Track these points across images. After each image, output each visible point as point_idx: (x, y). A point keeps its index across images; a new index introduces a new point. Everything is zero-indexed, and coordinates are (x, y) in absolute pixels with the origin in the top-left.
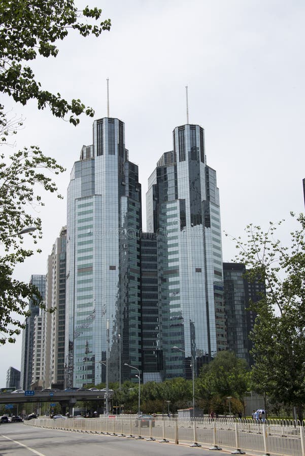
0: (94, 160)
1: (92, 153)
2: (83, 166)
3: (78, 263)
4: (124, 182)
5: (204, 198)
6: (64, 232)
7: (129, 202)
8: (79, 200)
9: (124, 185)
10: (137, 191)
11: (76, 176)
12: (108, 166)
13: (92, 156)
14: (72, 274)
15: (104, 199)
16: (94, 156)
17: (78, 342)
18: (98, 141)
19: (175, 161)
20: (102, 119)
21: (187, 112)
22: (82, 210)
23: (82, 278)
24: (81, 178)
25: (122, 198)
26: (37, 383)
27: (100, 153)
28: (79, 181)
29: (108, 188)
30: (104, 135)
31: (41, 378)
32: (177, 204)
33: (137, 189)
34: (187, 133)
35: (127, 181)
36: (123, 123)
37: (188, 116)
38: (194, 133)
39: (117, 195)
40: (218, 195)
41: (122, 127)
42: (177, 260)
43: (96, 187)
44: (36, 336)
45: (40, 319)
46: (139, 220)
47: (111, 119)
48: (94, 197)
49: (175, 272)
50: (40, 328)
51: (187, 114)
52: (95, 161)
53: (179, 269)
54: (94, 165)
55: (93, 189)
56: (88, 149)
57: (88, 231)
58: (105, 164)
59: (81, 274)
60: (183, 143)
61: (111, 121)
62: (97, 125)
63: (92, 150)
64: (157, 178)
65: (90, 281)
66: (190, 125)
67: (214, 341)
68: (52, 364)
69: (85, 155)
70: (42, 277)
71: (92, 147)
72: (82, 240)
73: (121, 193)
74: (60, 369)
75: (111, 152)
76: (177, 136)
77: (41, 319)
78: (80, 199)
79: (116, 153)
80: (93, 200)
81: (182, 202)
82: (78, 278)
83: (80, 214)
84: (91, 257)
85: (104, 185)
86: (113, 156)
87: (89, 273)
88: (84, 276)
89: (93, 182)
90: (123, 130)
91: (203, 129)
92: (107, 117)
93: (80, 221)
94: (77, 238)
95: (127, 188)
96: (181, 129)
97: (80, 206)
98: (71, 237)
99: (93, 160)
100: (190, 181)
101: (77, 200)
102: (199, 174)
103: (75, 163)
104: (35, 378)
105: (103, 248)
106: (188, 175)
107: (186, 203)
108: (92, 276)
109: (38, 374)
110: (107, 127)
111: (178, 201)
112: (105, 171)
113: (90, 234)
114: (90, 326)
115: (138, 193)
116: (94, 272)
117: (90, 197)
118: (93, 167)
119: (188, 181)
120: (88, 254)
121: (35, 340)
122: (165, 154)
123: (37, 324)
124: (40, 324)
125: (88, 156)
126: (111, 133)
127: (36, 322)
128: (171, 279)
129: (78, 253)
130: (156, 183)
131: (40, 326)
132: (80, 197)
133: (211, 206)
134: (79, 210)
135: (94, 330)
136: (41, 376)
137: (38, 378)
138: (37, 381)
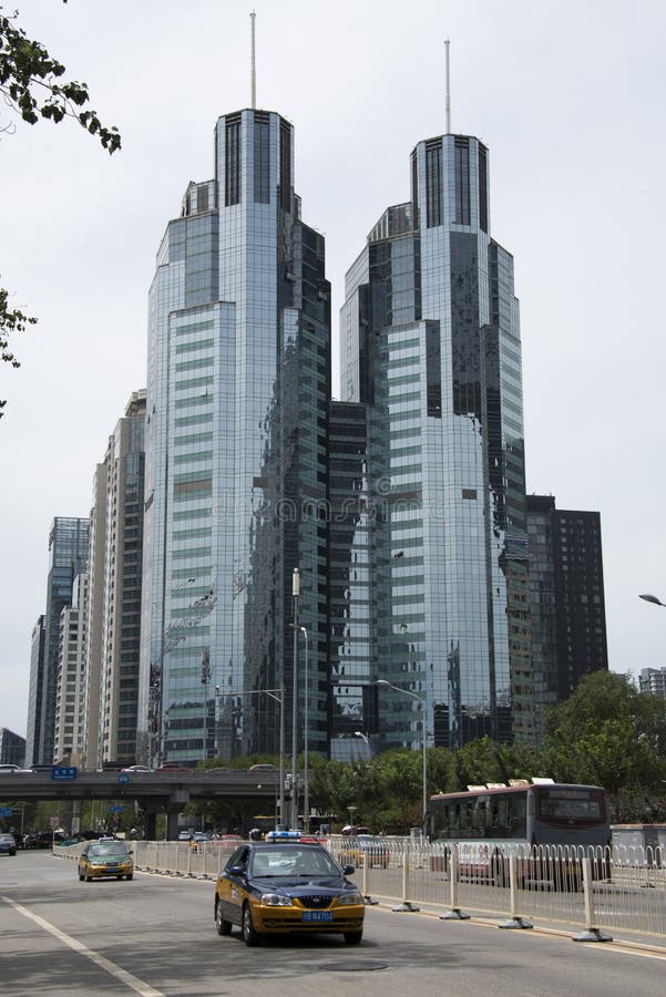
0: (218, 215)
1: (211, 200)
2: (190, 231)
3: (175, 470)
4: (291, 273)
5: (484, 319)
6: (138, 404)
7: (301, 323)
8: (178, 316)
9: (291, 282)
10: (320, 300)
11: (173, 257)
12: (252, 231)
13: (211, 207)
14: (159, 495)
15: (241, 315)
16: (216, 205)
17: (174, 659)
18: (227, 168)
19: (416, 226)
20: (239, 113)
21: (448, 105)
22: (187, 339)
23: (184, 506)
24: (183, 261)
25: (287, 312)
26: (66, 760)
27: (233, 198)
28: (180, 268)
29: (252, 285)
30: (244, 154)
31: (74, 751)
32: (420, 332)
33: (320, 294)
34: (448, 155)
35: (298, 272)
36: (289, 125)
37: (448, 116)
38: (464, 156)
39: (275, 304)
40: (518, 315)
41: (289, 135)
42: (417, 468)
43: (221, 284)
44: (64, 653)
45: (74, 616)
46: (326, 370)
47: (261, 112)
48: (217, 306)
49: (410, 496)
50: (74, 637)
51: (448, 110)
52: (221, 219)
53: (421, 491)
54: (218, 229)
55: (215, 288)
56: (202, 191)
57: (202, 391)
58: (245, 224)
59: (183, 495)
60: (436, 183)
61: (262, 118)
62: (227, 127)
63: (211, 191)
64: (371, 269)
65: (205, 513)
66: (456, 137)
67: (503, 668)
68: (104, 717)
69: (194, 205)
70: (79, 522)
71: (211, 186)
72: (185, 412)
73: (284, 301)
74: (124, 729)
75: (260, 195)
76: (421, 164)
77: (77, 614)
78: (181, 313)
79: (274, 199)
80: (214, 315)
81: (433, 327)
82: (174, 507)
83: (181, 349)
84: (207, 455)
85: (241, 278)
86: (265, 206)
87: (201, 493)
88: (190, 502)
89: (215, 270)
90: (289, 142)
91: (485, 148)
92: (250, 107)
93: (181, 367)
94: (172, 407)
95: (298, 290)
96: (433, 145)
97: (182, 331)
98: (158, 406)
99: (215, 215)
100: (452, 275)
101: (173, 316)
102: (475, 260)
103: (170, 223)
104: (61, 751)
105: (237, 433)
106: (448, 262)
107: (442, 330)
108: (210, 502)
109: (68, 740)
110: (252, 134)
111: (423, 325)
112: (244, 242)
113: (206, 399)
114: (205, 622)
115: (322, 305)
116: (215, 491)
117: (208, 307)
118: (215, 234)
119: (449, 277)
120: (202, 447)
121: (63, 664)
122: (390, 210)
123: (66, 627)
124: (74, 627)
125: (203, 205)
126: (261, 147)
127: (65, 623)
128: (396, 517)
129: (176, 443)
130: (367, 281)
131: (74, 632)
132: (182, 307)
133: (503, 341)
134: (176, 341)
135: (213, 632)
136: (75, 746)
137: (68, 750)
138: (66, 756)
